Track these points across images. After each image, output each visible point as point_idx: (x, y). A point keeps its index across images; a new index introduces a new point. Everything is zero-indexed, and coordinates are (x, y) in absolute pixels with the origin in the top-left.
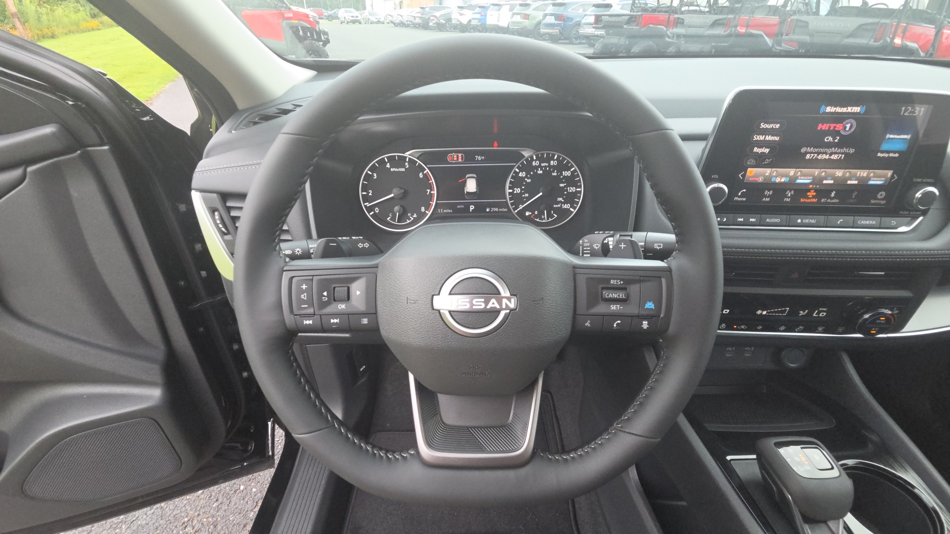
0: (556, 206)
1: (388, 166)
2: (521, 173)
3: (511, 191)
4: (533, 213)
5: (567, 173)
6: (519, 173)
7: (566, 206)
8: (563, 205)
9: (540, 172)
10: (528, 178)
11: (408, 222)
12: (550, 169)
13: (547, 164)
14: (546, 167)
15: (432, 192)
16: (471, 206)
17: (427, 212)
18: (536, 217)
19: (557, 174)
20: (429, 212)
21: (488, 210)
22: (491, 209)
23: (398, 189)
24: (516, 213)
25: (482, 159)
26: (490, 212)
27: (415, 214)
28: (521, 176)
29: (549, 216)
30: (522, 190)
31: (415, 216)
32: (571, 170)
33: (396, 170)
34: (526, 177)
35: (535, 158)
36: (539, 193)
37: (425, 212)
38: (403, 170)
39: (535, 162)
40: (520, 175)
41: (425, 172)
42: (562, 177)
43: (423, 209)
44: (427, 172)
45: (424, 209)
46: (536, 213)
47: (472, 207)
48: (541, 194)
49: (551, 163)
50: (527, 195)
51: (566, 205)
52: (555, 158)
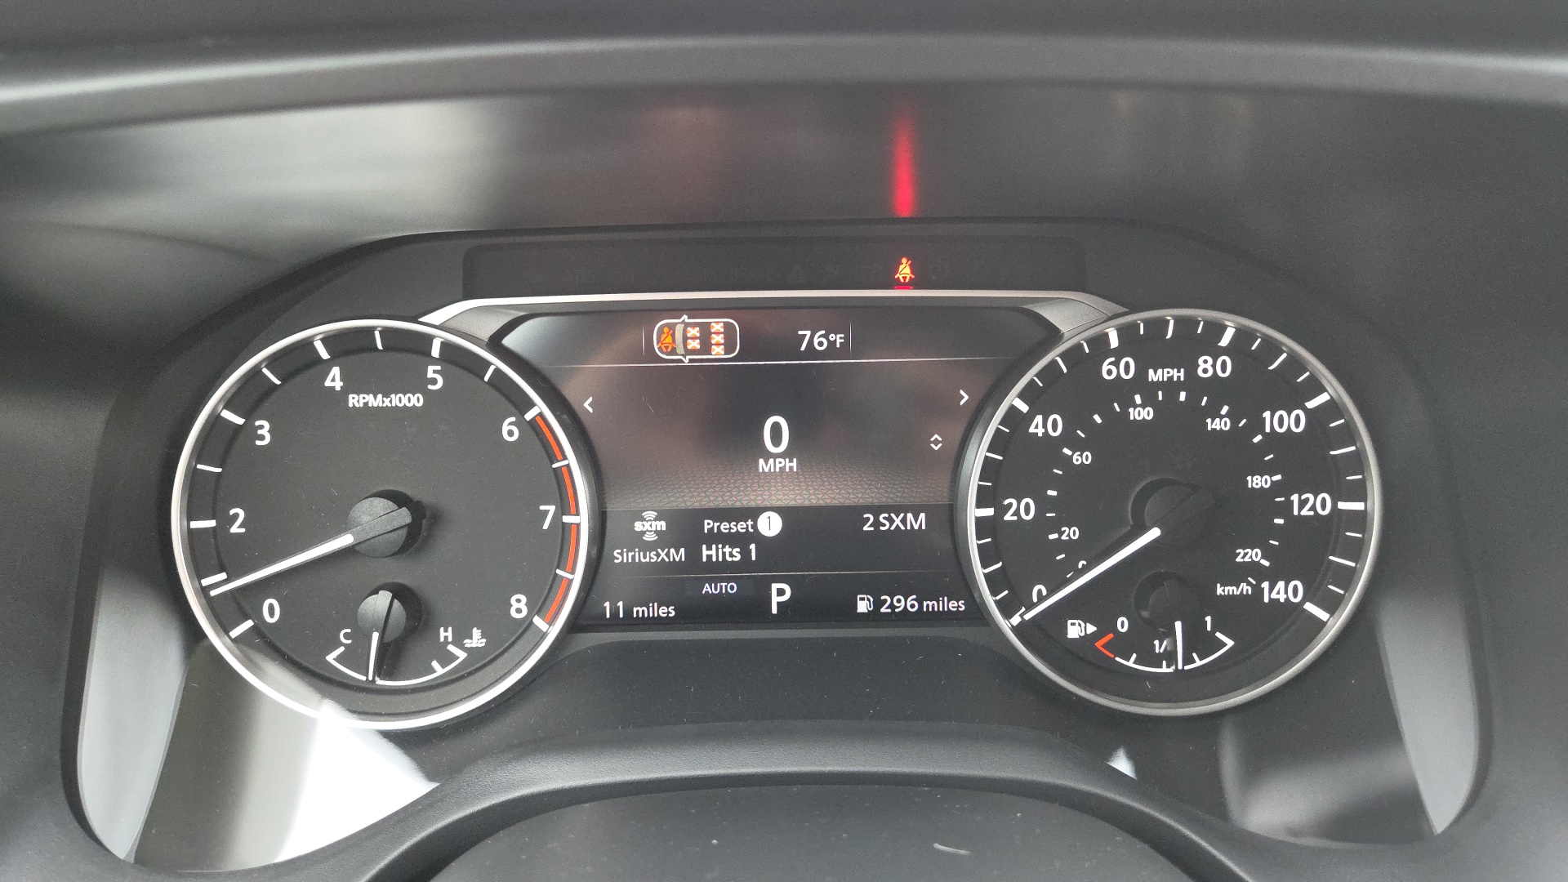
0: (1231, 590)
1: (334, 379)
2: (1039, 419)
3: (989, 512)
4: (1106, 626)
5: (1287, 421)
6: (1028, 418)
7: (1280, 592)
8: (1265, 585)
9: (1142, 414)
10: (1079, 446)
11: (439, 670)
12: (1193, 398)
13: (1178, 374)
14: (1170, 386)
15: (566, 519)
16: (775, 587)
17: (537, 621)
18: (1122, 646)
19: (1235, 423)
20: (551, 623)
21: (863, 606)
22: (879, 604)
23: (381, 505)
24: (1014, 629)
25: (832, 344)
26: (874, 616)
27: (476, 633)
28: (1040, 432)
29: (1198, 642)
30: (1043, 504)
31: (477, 640)
32: (1311, 404)
33: (376, 401)
34: (1068, 439)
35: (1114, 342)
36: (1142, 529)
37: (527, 624)
38: (415, 400)
39: (1116, 364)
40: (1037, 427)
41: (529, 416)
42: (1257, 439)
43: (519, 606)
44: (541, 415)
45: (523, 606)
46: (1123, 624)
47: (781, 592)
48: (1154, 533)
49: (1202, 366)
50: (1072, 533)
51: (1281, 584)
52: (1225, 342)
